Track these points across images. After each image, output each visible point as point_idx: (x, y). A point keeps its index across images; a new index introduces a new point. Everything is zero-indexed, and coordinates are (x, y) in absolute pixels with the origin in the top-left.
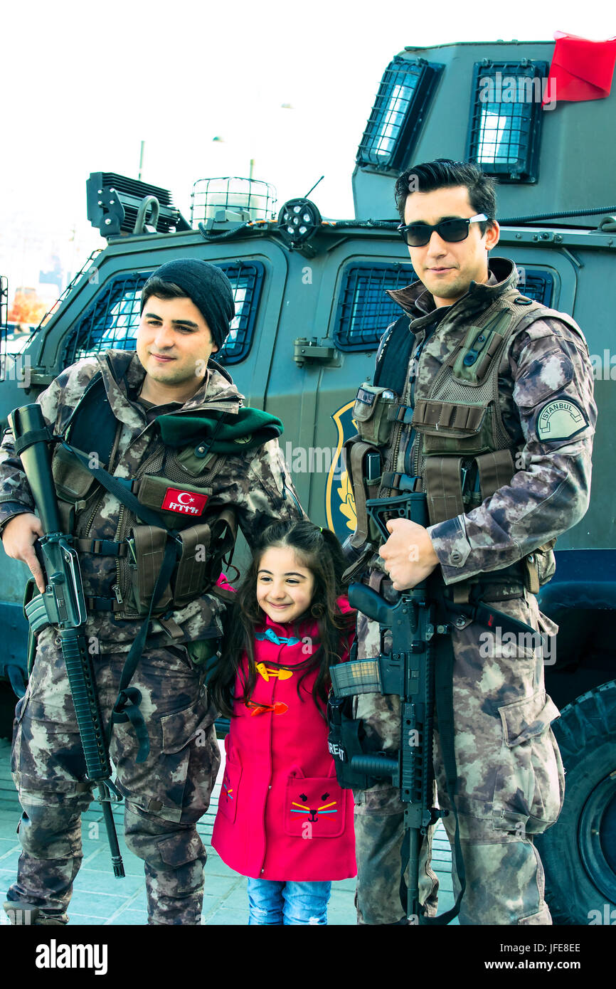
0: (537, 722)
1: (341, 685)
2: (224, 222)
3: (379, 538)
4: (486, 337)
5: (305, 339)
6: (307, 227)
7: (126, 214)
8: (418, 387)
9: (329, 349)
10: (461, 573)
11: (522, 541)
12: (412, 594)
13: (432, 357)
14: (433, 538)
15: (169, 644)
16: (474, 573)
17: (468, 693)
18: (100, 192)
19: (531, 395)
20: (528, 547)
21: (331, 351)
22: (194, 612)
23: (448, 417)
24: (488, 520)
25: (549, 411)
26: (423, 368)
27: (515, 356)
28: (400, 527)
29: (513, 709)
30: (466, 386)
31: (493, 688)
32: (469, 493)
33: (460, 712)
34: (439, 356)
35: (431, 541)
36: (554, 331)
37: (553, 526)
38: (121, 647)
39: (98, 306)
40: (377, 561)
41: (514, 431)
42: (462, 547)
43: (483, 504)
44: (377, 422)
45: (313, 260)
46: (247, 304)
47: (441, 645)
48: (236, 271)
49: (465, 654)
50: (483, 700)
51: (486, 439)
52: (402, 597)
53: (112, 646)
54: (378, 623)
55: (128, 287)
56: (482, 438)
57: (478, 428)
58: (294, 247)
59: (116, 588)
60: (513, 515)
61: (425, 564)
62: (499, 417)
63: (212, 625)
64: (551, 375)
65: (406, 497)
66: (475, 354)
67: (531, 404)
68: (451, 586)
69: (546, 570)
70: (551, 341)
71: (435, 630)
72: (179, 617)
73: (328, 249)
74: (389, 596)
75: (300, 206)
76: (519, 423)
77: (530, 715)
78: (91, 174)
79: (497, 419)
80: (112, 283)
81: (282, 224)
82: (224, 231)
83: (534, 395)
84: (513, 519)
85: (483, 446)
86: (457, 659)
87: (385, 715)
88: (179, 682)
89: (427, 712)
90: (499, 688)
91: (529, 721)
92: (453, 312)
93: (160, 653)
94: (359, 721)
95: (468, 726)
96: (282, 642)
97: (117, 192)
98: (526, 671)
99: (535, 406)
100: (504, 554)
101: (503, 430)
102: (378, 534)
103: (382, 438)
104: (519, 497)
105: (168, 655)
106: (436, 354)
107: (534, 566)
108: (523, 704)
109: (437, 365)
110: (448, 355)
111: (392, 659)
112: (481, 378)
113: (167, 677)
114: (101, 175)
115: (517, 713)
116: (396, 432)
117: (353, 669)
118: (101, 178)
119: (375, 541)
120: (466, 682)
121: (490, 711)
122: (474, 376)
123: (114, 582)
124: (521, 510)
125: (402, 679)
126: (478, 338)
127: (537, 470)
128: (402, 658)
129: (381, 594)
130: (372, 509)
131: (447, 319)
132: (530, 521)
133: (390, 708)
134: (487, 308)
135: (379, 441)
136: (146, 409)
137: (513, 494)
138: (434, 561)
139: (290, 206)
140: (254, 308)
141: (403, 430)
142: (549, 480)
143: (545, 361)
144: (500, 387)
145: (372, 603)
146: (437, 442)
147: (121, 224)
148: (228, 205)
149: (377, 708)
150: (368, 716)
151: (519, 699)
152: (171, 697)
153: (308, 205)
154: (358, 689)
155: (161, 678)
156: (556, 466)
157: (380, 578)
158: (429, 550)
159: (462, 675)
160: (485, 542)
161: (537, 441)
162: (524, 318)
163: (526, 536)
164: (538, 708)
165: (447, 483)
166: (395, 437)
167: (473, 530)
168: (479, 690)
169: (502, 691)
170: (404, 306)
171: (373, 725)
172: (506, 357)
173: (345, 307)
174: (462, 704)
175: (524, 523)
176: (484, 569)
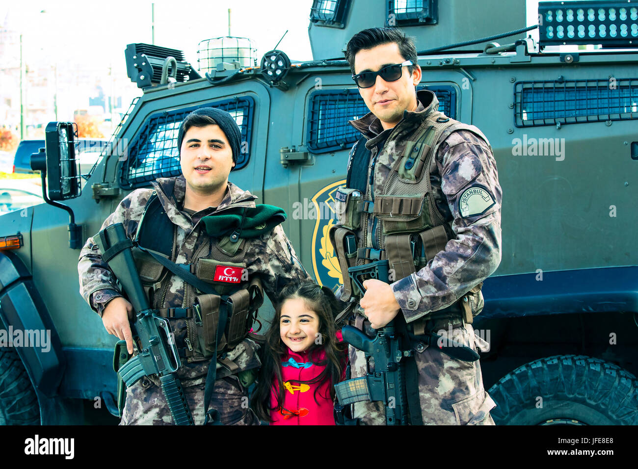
0: (480, 412)
1: (343, 397)
2: (223, 71)
3: (359, 293)
4: (419, 148)
5: (287, 148)
6: (281, 70)
7: (154, 71)
8: (376, 187)
9: (305, 153)
10: (416, 314)
11: (456, 288)
12: (385, 330)
13: (383, 166)
14: (395, 291)
15: (226, 375)
16: (426, 313)
17: (430, 396)
18: (135, 57)
19: (453, 186)
20: (461, 292)
21: (306, 154)
22: (241, 351)
23: (398, 207)
24: (431, 276)
25: (466, 196)
26: (378, 173)
27: (440, 160)
28: (372, 285)
29: (462, 405)
30: (408, 184)
31: (447, 391)
32: (418, 258)
33: (426, 410)
34: (387, 165)
35: (393, 294)
36: (465, 139)
37: (477, 276)
38: (193, 382)
39: (141, 137)
40: (359, 309)
41: (445, 211)
42: (415, 296)
43: (428, 265)
44: (351, 213)
45: (287, 92)
46: (244, 126)
47: (408, 364)
48: (235, 104)
49: (425, 369)
50: (441, 400)
51: (426, 219)
52: (378, 333)
53: (186, 382)
54: (363, 353)
55: (160, 122)
56: (423, 219)
57: (419, 213)
58: (274, 84)
59: (187, 340)
60: (447, 271)
61: (390, 310)
62: (434, 203)
63: (254, 358)
64: (466, 171)
65: (374, 264)
66: (412, 161)
67: (454, 192)
68: (412, 323)
69: (477, 305)
70: (463, 146)
71: (403, 354)
72: (231, 355)
73: (297, 83)
74: (369, 332)
75: (275, 55)
76: (447, 205)
77: (474, 408)
78: (127, 45)
79: (432, 204)
80: (149, 120)
81: (263, 69)
82: (224, 77)
83: (455, 186)
84: (448, 273)
85: (424, 225)
86: (420, 373)
87: (374, 415)
88: (234, 402)
89: (402, 411)
90: (451, 391)
91: (474, 412)
92: (395, 132)
93: (220, 383)
94: (356, 420)
95: (432, 419)
96: (300, 366)
97: (146, 56)
98: (470, 377)
99: (457, 193)
100: (444, 298)
101: (437, 212)
102: (358, 291)
103: (355, 224)
104: (451, 258)
105: (225, 384)
106: (386, 163)
107: (469, 304)
108: (469, 401)
109: (387, 170)
110: (394, 163)
111: (375, 376)
112: (418, 177)
113: (226, 399)
114: (135, 46)
115: (465, 407)
116: (364, 219)
117: (350, 385)
118: (135, 48)
119: (357, 296)
120: (428, 388)
121: (446, 407)
122: (413, 176)
123: (186, 336)
124: (453, 267)
125: (383, 390)
126: (413, 149)
127: (462, 237)
128: (382, 375)
129: (363, 331)
130: (353, 274)
131: (391, 138)
132: (460, 274)
133: (378, 409)
134: (418, 127)
135: (353, 227)
136: (191, 215)
137: (447, 256)
138: (397, 307)
139: (268, 56)
140: (250, 129)
141: (369, 218)
142: (471, 244)
143: (461, 161)
144: (432, 182)
145: (359, 338)
146: (392, 225)
147: (151, 78)
148: (224, 56)
149: (369, 410)
150: (362, 416)
151: (466, 398)
152: (229, 413)
153: (281, 54)
154: (355, 399)
155: (222, 401)
156: (475, 234)
157: (362, 320)
158: (393, 300)
159: (425, 383)
160: (431, 291)
161: (461, 217)
162: (444, 132)
163: (459, 285)
164: (480, 402)
165: (402, 253)
166: (364, 223)
167: (422, 284)
168: (437, 394)
169: (453, 393)
170: (362, 131)
171: (367, 422)
172: (434, 161)
173: (312, 122)
174: (426, 404)
175: (457, 275)
176: (432, 310)
